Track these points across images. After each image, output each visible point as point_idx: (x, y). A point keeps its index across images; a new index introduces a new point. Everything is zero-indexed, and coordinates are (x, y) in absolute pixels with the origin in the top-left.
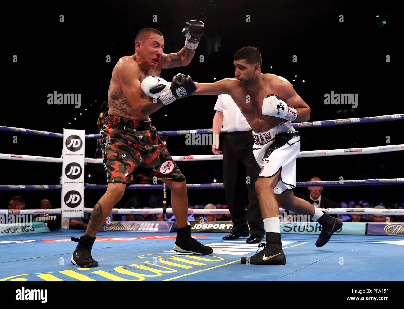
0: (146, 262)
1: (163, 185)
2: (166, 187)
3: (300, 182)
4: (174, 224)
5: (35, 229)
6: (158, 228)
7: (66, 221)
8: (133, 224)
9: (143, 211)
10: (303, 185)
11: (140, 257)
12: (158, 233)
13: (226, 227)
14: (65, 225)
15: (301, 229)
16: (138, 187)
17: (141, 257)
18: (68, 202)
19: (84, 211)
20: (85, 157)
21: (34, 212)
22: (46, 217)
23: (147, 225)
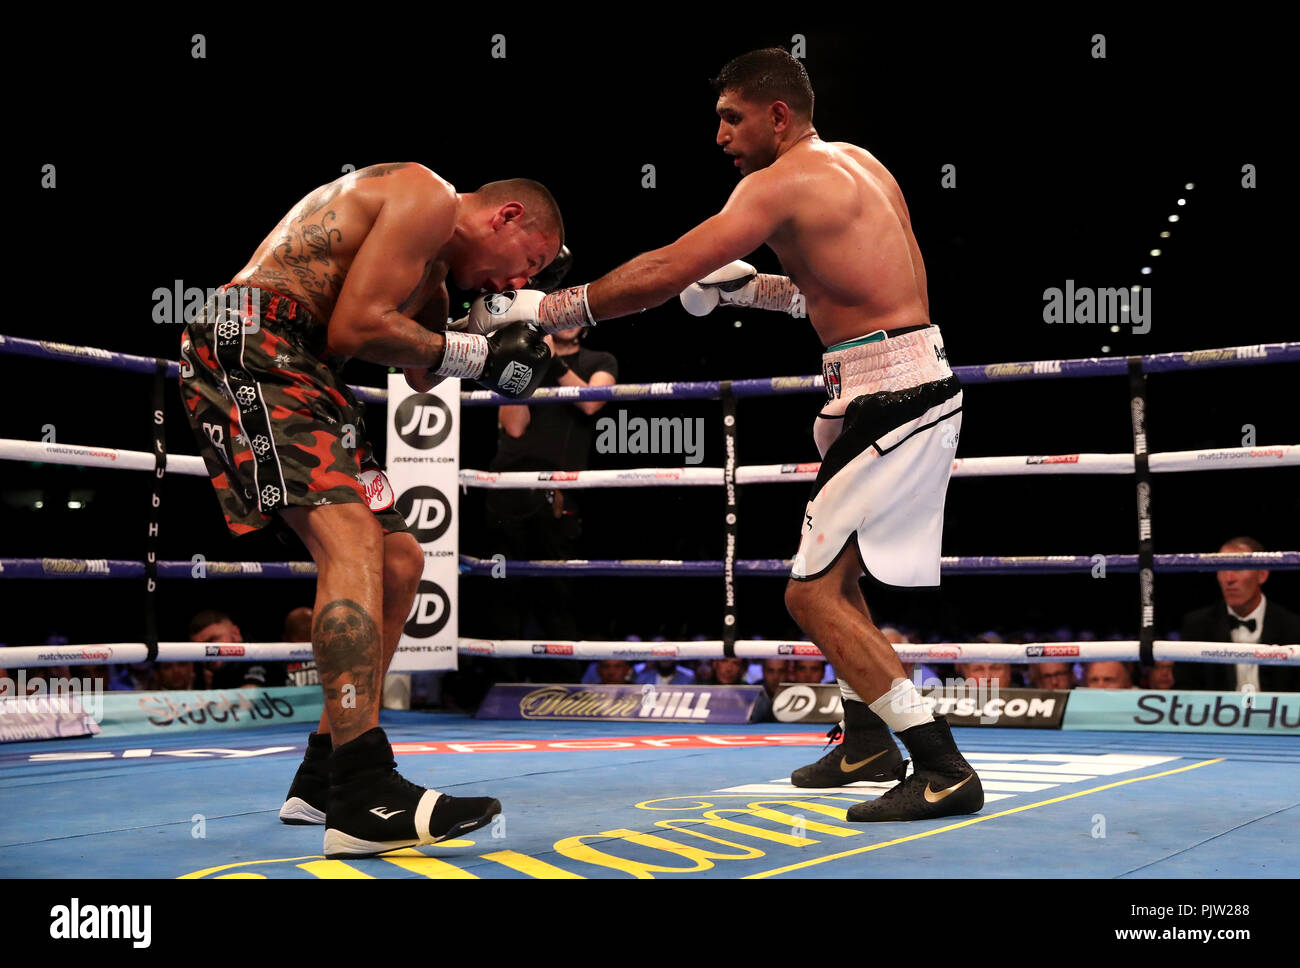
0: (662, 824)
1: (725, 563)
2: (733, 570)
3: (1192, 555)
4: (761, 694)
5: (294, 708)
6: (707, 708)
7: (400, 683)
8: (620, 696)
9: (656, 650)
10: (1204, 565)
11: (641, 805)
12: (708, 725)
14: (396, 696)
15: (1197, 716)
16: (639, 569)
17: (646, 805)
19: (459, 649)
20: (462, 466)
21: (292, 653)
22: (310, 673)
23: (671, 697)
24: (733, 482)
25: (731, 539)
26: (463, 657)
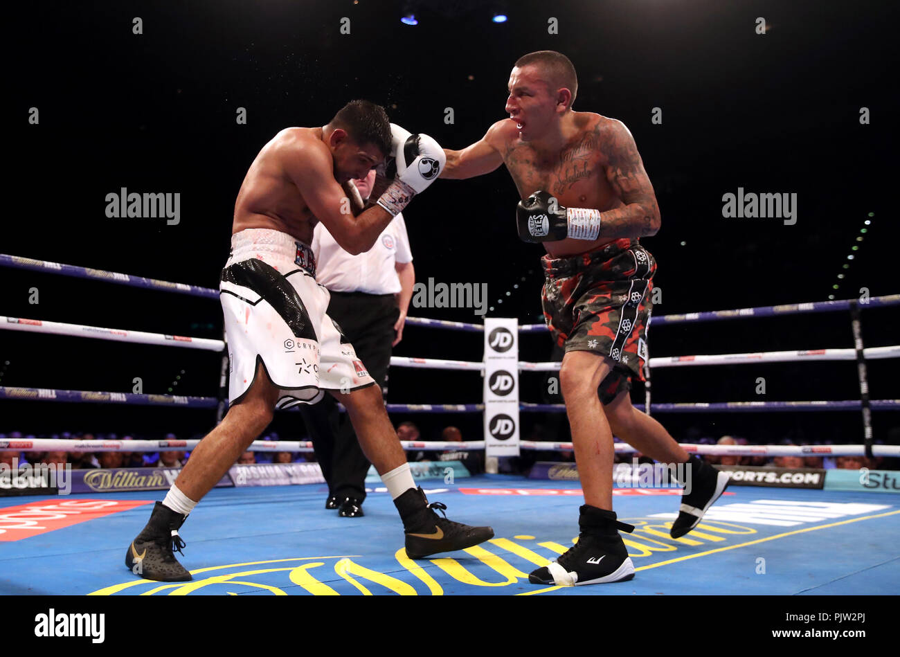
7: (492, 462)
13: (756, 478)
14: (491, 468)
18: (495, 431)
19: (520, 446)
20: (520, 361)
24: (648, 366)
25: (648, 394)
26: (522, 450)
